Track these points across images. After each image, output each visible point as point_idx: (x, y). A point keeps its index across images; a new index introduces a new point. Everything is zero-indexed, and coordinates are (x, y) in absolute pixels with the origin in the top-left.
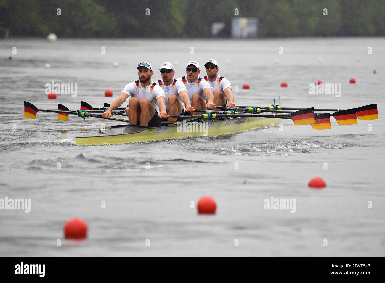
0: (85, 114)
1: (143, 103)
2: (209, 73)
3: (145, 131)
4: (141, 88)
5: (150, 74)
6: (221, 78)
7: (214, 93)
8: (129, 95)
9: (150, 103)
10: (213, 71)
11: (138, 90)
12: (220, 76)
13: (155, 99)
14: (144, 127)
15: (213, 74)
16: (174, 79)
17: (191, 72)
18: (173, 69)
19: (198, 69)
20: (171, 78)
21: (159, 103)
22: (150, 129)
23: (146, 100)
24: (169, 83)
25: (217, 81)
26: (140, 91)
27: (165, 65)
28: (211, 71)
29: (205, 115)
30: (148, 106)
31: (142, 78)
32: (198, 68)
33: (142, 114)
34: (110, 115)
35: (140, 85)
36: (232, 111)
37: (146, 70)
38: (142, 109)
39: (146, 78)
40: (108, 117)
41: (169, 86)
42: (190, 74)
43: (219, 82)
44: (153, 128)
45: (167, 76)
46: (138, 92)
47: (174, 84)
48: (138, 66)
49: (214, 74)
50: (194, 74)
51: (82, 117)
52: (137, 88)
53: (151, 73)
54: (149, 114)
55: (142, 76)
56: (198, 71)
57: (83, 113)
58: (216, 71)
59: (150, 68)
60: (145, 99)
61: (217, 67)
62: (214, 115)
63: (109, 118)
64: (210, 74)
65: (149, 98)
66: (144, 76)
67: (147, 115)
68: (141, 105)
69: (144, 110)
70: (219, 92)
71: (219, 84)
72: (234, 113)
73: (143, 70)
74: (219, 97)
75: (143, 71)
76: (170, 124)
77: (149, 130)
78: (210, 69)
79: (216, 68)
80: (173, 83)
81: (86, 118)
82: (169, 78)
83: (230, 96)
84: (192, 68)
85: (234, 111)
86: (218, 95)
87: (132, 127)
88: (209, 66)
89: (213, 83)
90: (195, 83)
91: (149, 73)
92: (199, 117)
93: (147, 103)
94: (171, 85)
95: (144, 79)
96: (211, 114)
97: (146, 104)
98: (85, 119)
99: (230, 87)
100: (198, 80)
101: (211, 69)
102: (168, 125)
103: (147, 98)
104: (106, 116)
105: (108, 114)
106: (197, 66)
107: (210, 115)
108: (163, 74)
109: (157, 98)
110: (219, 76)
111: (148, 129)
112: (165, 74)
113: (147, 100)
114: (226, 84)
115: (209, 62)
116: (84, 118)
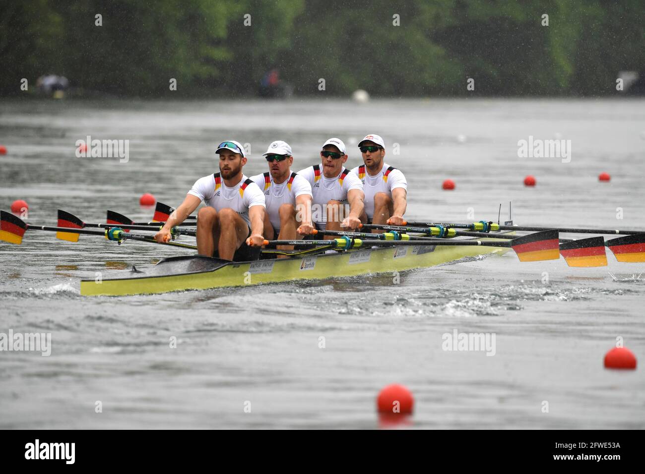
0: (120, 234)
1: (226, 216)
2: (368, 160)
3: (225, 269)
4: (223, 189)
5: (240, 163)
6: (390, 169)
7: (376, 198)
8: (201, 199)
9: (238, 217)
10: (373, 155)
11: (217, 191)
12: (389, 166)
13: (246, 209)
14: (223, 262)
15: (374, 162)
16: (291, 172)
17: (329, 158)
18: (289, 154)
19: (343, 153)
20: (287, 171)
21: (253, 218)
22: (236, 264)
23: (229, 211)
24: (282, 178)
25: (382, 176)
26: (221, 193)
27: (274, 145)
28: (371, 157)
29: (340, 241)
30: (234, 222)
31: (225, 169)
32: (342, 151)
33: (223, 235)
34: (169, 237)
35: (221, 181)
36: (396, 232)
37: (232, 155)
38: (224, 227)
39: (232, 170)
40: (165, 241)
41: (281, 186)
42: (327, 162)
43: (385, 176)
44: (240, 264)
45: (278, 165)
46: (218, 194)
47: (291, 182)
48: (219, 147)
49: (376, 161)
50: (334, 162)
51: (116, 239)
52: (216, 188)
53: (242, 162)
54: (235, 236)
55: (224, 167)
56: (341, 159)
57: (117, 232)
58: (381, 157)
59: (240, 152)
60: (228, 208)
61: (381, 148)
62: (358, 241)
63: (167, 242)
64: (369, 162)
65: (237, 207)
66: (228, 167)
67: (232, 239)
68: (221, 219)
69: (227, 229)
70: (385, 197)
71: (386, 181)
72: (400, 238)
73: (227, 155)
74: (385, 205)
75: (227, 158)
76: (282, 256)
77: (234, 267)
78: (368, 153)
79: (379, 151)
80: (289, 180)
81: (122, 241)
82: (282, 170)
83: (398, 204)
84: (332, 150)
85: (400, 233)
86: (383, 202)
87: (201, 261)
88: (367, 147)
89: (375, 177)
90: (337, 180)
91: (237, 160)
92: (327, 244)
93: (233, 216)
94: (286, 182)
95: (229, 172)
96: (351, 240)
97: (230, 217)
98: (119, 243)
99: (405, 187)
100: (341, 174)
101: (372, 151)
102: (278, 256)
103: (233, 209)
104: (162, 239)
105: (166, 235)
106: (342, 147)
107: (349, 241)
108: (271, 163)
109: (249, 207)
110: (386, 166)
111: (232, 264)
112: (275, 162)
113: (233, 210)
114: (398, 180)
115: (366, 139)
116: (117, 242)
